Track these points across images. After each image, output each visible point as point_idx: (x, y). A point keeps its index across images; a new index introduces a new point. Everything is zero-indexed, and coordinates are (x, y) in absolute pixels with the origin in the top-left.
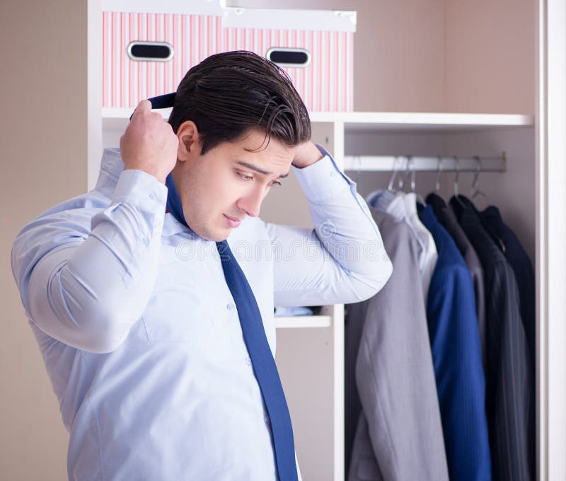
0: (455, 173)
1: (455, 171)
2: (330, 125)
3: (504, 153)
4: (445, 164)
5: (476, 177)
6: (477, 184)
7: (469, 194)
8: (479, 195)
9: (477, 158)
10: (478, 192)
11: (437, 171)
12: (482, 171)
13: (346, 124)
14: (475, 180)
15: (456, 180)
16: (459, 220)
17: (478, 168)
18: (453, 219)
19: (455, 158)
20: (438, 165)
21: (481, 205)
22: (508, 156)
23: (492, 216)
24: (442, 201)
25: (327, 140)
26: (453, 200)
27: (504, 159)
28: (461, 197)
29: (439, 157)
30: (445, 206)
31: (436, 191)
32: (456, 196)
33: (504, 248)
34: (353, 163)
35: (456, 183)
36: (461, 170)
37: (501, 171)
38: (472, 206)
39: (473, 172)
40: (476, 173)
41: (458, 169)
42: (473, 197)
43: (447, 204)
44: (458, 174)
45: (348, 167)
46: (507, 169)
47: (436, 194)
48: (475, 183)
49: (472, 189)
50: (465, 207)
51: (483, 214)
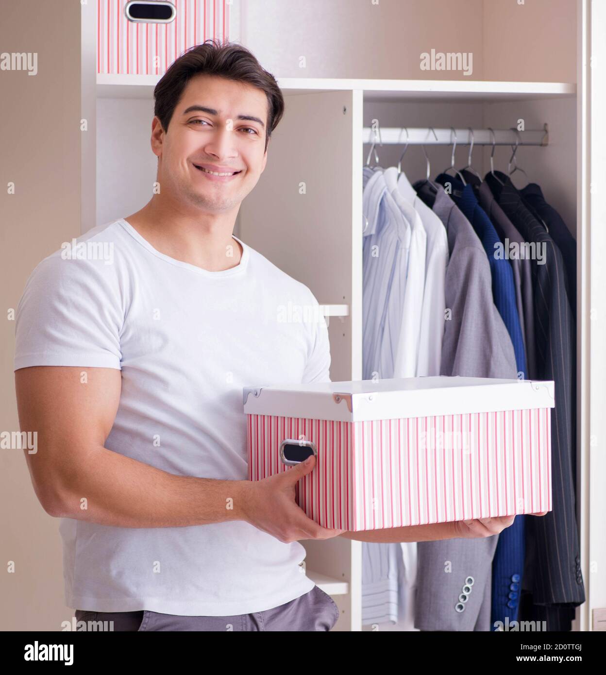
0: (491, 147)
1: (491, 144)
2: (348, 93)
3: (546, 124)
4: (478, 137)
5: (514, 151)
6: (515, 158)
7: (507, 170)
8: (517, 172)
9: (515, 130)
10: (515, 169)
11: (469, 144)
12: (521, 144)
13: (365, 92)
14: (514, 154)
15: (492, 155)
16: (497, 199)
17: (517, 143)
18: (489, 197)
19: (490, 129)
20: (469, 138)
22: (549, 128)
23: (532, 194)
24: (477, 178)
25: (345, 110)
26: (489, 177)
27: (546, 131)
28: (496, 172)
29: (470, 129)
30: (479, 183)
31: (468, 167)
32: (493, 172)
33: (547, 229)
34: (371, 135)
35: (492, 158)
36: (497, 144)
37: (541, 145)
38: (511, 184)
39: (510, 146)
40: (514, 147)
41: (494, 143)
42: (511, 173)
43: (482, 181)
44: (493, 148)
45: (367, 140)
46: (550, 143)
47: (468, 169)
48: (512, 158)
49: (510, 165)
50: (503, 184)
51: (522, 192)
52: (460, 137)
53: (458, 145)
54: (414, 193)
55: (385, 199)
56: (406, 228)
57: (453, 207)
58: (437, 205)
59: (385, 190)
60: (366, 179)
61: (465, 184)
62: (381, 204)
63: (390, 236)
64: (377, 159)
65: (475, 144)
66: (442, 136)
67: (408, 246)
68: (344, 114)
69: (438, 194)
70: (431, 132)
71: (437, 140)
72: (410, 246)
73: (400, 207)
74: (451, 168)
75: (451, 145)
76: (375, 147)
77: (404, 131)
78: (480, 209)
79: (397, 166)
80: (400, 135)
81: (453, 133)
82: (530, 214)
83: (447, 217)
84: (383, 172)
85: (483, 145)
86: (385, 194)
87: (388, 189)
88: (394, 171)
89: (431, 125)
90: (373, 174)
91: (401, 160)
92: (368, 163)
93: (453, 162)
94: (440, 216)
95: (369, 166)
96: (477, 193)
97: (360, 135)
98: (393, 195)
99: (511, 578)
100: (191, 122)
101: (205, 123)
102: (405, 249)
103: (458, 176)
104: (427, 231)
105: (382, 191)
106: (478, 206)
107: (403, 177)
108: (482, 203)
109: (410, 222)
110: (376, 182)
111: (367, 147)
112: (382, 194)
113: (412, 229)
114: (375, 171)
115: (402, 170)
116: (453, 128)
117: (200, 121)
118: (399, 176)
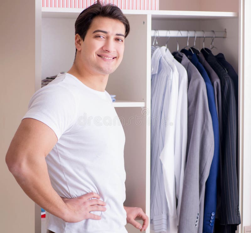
0: (204, 38)
1: (203, 37)
2: (145, 16)
3: (225, 29)
4: (198, 34)
5: (213, 40)
6: (213, 43)
7: (210, 48)
8: (214, 48)
9: (213, 31)
10: (213, 47)
11: (195, 37)
12: (216, 37)
13: (152, 15)
15: (204, 42)
16: (206, 59)
17: (214, 37)
18: (203, 59)
19: (203, 31)
20: (195, 34)
21: (215, 53)
22: (227, 31)
23: (220, 58)
24: (198, 51)
25: (144, 23)
26: (202, 50)
27: (226, 32)
28: (205, 48)
29: (195, 31)
30: (199, 53)
31: (194, 46)
32: (204, 49)
33: (227, 72)
34: (155, 33)
35: (204, 43)
36: (206, 37)
37: (224, 38)
38: (211, 53)
39: (211, 38)
40: (213, 38)
41: (205, 36)
42: (212, 49)
43: (200, 52)
44: (204, 39)
45: (153, 35)
46: (227, 36)
47: (194, 47)
48: (212, 43)
49: (211, 46)
50: (209, 54)
51: (216, 56)
52: (191, 34)
53: (190, 37)
54: (173, 57)
55: (161, 60)
56: (171, 71)
57: (189, 63)
58: (183, 62)
59: (161, 55)
60: (153, 51)
61: (193, 53)
62: (159, 61)
63: (164, 74)
64: (157, 43)
65: (197, 37)
66: (183, 34)
67: (171, 78)
68: (144, 24)
69: (183, 57)
70: (179, 32)
71: (182, 35)
72: (172, 78)
73: (167, 63)
74: (187, 47)
75: (187, 37)
76: (156, 38)
77: (168, 32)
78: (200, 64)
79: (165, 46)
80: (167, 33)
81: (188, 33)
82: (220, 66)
83: (187, 67)
84: (160, 48)
85: (200, 37)
86: (161, 57)
87: (162, 55)
88: (164, 48)
89: (179, 29)
90: (155, 49)
91: (167, 43)
92: (153, 44)
93: (188, 44)
94: (184, 66)
95: (154, 46)
96: (198, 57)
97: (150, 33)
98: (164, 58)
99: (211, 214)
100: (96, 37)
101: (101, 37)
102: (170, 80)
103: (190, 50)
104: (179, 72)
105: (160, 56)
106: (199, 62)
107: (168, 50)
108: (200, 61)
109: (172, 68)
110: (157, 52)
111: (153, 38)
112: (160, 57)
113: (173, 71)
114: (156, 48)
115: (167, 48)
116: (188, 30)
117: (100, 36)
118: (166, 50)
